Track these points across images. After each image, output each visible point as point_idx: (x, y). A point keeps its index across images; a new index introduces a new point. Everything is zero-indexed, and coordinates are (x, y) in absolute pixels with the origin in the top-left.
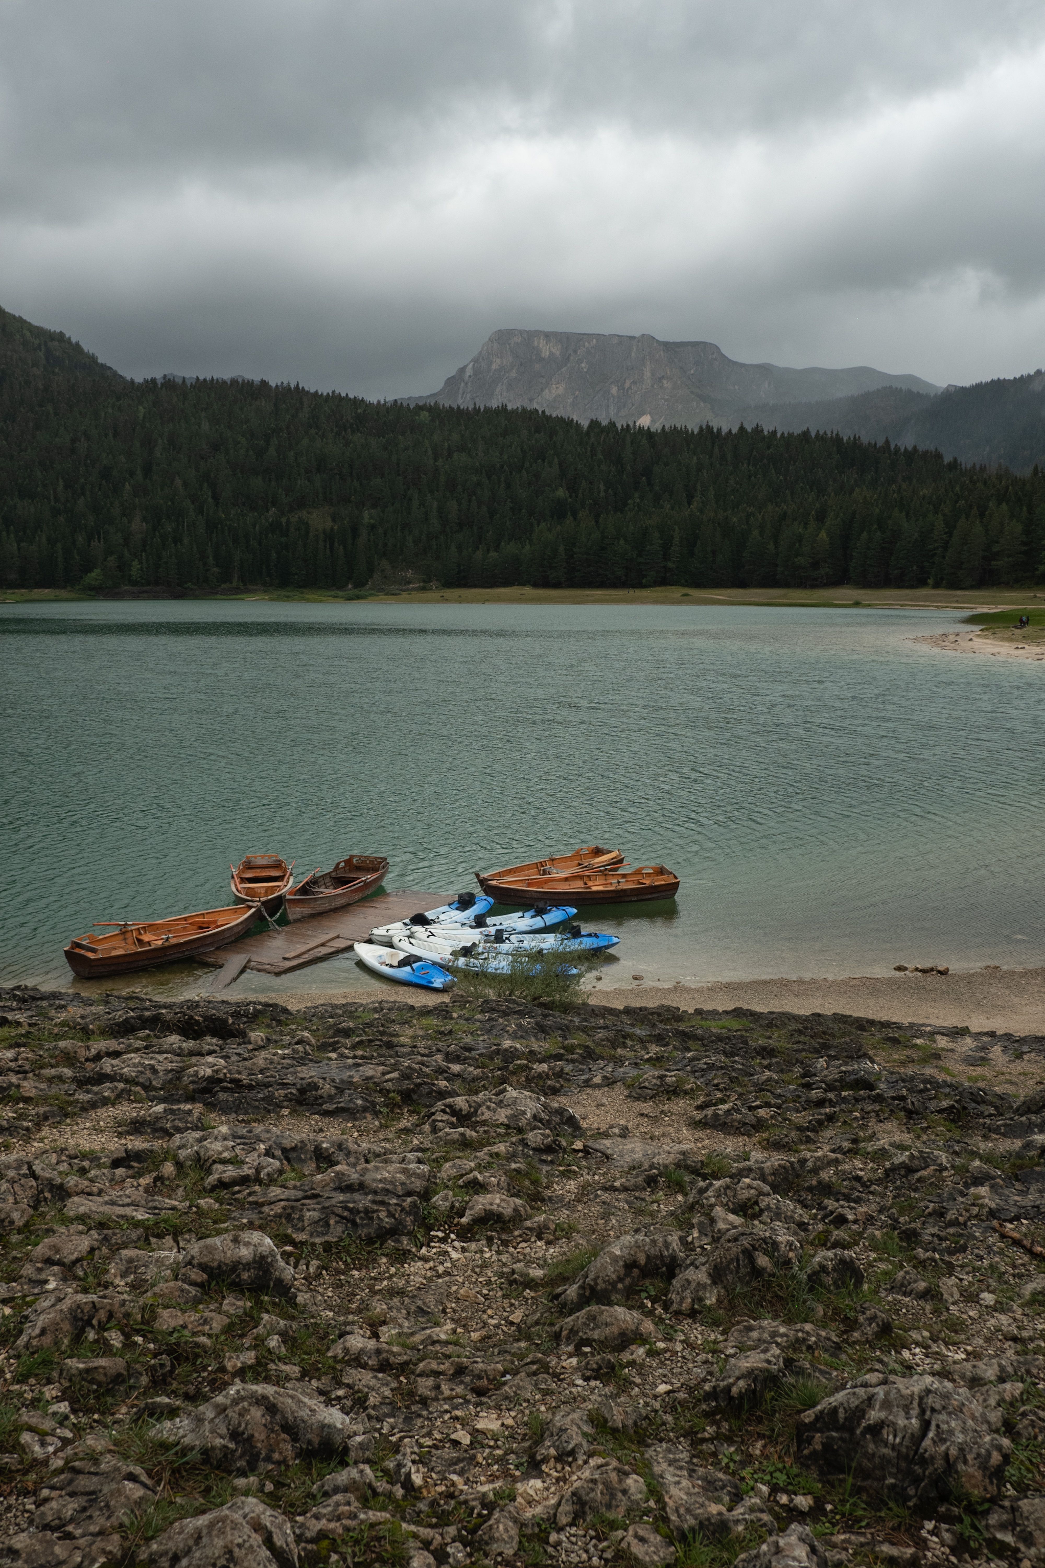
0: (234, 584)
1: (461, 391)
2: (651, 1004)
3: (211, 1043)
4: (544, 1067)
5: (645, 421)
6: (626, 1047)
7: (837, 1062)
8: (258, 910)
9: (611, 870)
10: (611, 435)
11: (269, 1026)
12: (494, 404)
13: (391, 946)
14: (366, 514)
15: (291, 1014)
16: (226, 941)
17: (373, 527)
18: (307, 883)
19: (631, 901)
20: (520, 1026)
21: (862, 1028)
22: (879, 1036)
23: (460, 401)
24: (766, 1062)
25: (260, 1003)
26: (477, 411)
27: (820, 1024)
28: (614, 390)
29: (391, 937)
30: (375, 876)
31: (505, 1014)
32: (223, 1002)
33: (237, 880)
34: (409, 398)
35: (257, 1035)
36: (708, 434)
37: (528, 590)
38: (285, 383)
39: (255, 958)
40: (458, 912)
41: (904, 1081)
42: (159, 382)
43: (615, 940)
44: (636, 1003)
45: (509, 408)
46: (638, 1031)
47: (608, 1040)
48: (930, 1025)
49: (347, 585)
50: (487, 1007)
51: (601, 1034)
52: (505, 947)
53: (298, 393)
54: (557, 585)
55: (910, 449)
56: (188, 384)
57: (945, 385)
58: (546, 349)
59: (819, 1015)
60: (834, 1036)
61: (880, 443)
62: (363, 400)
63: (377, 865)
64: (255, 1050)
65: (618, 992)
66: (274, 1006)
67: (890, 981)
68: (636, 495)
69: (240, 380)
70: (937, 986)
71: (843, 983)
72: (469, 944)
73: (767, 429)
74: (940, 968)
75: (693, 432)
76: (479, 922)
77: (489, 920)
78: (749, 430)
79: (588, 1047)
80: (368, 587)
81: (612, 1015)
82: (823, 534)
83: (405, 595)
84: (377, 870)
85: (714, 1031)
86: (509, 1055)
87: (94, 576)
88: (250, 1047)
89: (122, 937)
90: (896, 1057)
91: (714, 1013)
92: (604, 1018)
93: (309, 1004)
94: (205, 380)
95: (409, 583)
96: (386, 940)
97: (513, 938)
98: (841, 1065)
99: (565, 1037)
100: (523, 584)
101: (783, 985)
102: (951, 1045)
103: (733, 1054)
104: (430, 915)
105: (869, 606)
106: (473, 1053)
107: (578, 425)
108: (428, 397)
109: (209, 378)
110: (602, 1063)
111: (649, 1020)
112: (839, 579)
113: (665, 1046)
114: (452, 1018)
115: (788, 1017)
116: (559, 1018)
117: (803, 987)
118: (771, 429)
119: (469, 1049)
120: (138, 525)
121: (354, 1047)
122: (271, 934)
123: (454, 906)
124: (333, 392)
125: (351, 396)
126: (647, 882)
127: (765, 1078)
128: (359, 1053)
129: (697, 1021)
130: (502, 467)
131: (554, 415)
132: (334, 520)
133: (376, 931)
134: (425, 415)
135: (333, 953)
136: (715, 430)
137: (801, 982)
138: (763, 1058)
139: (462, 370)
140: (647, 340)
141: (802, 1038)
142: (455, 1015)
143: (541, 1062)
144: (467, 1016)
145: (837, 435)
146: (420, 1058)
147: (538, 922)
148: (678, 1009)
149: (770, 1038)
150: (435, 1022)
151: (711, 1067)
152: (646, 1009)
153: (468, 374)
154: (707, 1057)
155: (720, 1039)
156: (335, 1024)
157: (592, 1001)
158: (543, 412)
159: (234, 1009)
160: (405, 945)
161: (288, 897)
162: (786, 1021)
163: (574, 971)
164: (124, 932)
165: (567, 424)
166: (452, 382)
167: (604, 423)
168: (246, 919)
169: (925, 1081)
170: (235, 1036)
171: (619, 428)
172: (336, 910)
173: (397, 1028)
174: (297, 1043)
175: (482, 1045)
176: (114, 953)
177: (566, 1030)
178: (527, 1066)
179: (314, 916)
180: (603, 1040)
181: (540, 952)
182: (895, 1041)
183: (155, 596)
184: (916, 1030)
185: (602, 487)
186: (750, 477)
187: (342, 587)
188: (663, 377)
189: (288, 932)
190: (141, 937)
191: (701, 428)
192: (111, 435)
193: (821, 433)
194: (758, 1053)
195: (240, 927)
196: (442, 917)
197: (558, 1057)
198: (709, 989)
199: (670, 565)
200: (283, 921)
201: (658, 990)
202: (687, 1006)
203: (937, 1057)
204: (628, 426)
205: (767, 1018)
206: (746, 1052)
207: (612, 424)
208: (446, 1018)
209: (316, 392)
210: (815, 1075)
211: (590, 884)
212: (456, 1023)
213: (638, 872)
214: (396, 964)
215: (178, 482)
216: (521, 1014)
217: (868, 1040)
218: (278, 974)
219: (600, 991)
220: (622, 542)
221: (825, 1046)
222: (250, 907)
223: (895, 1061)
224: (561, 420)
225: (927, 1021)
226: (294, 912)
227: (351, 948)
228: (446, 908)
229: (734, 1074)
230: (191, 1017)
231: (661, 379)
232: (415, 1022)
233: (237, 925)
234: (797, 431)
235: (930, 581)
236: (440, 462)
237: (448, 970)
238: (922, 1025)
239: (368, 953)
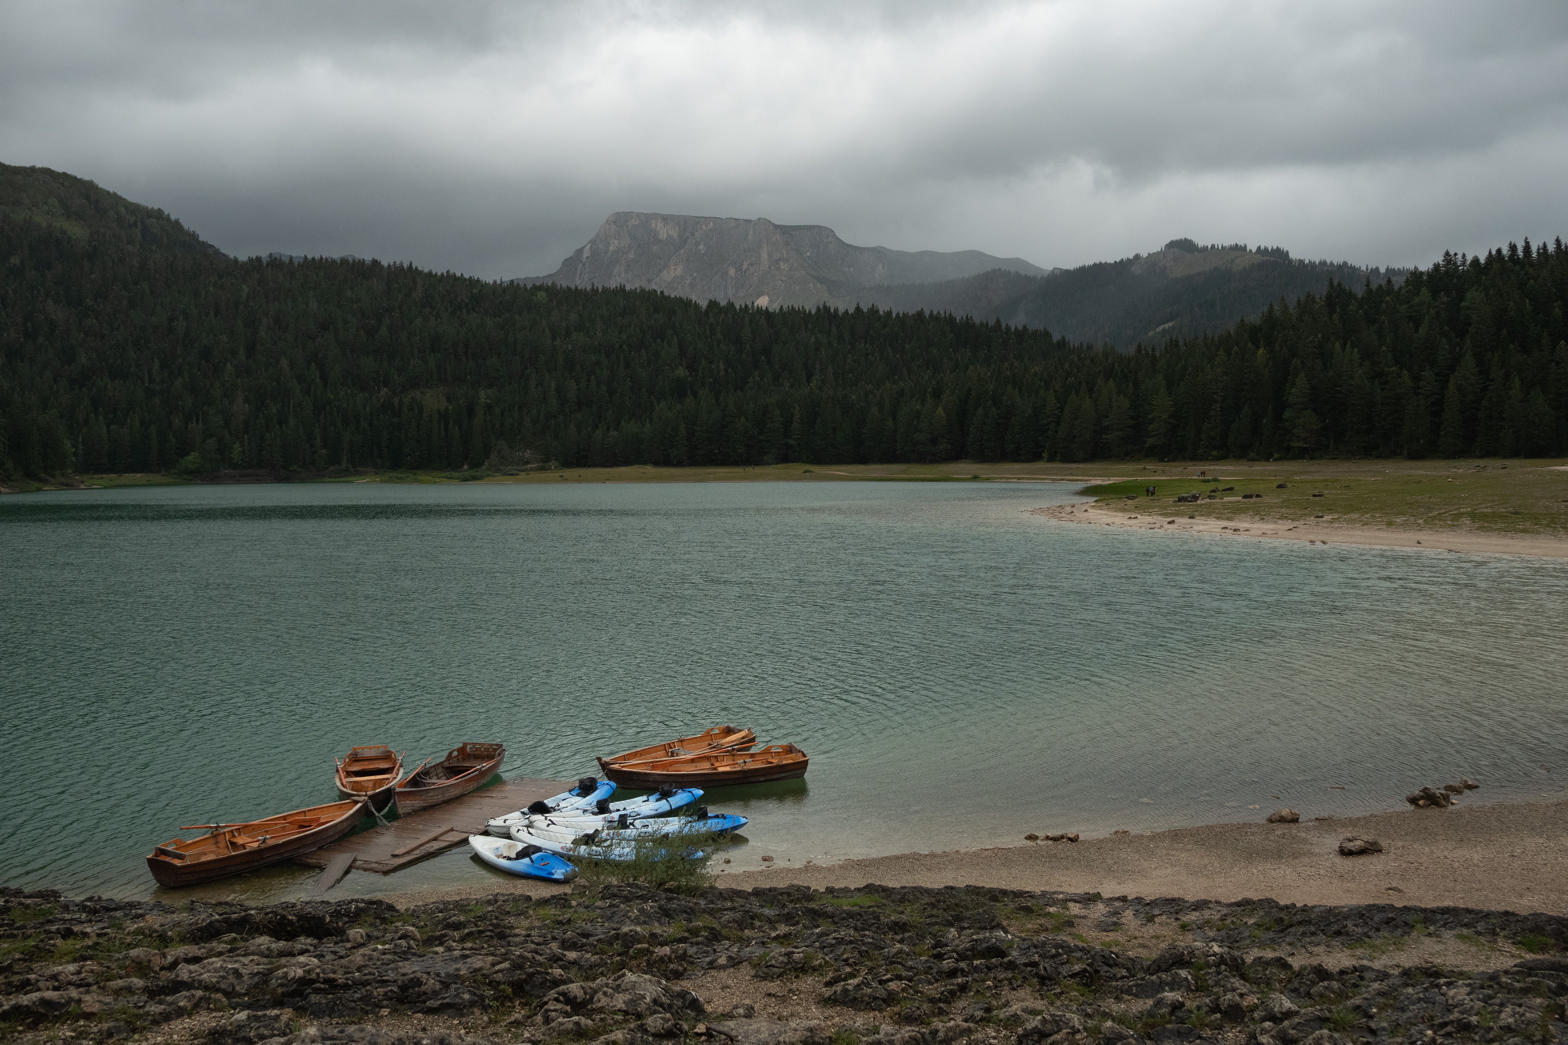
0: (343, 466)
1: (578, 272)
2: (782, 885)
3: (304, 942)
4: (667, 950)
5: (763, 302)
6: (753, 928)
7: (969, 931)
8: (365, 806)
9: (739, 750)
10: (730, 316)
11: (372, 925)
12: (613, 284)
13: (508, 837)
14: (482, 394)
15: (397, 911)
16: (329, 840)
17: (489, 407)
18: (418, 774)
19: (759, 782)
20: (642, 911)
21: (995, 899)
22: (1012, 906)
23: (578, 282)
24: (898, 937)
25: (363, 901)
26: (595, 291)
27: (953, 896)
28: (732, 272)
29: (509, 828)
30: (491, 763)
31: (627, 899)
32: (323, 902)
33: (343, 775)
34: (526, 279)
35: (356, 933)
36: (826, 315)
37: (649, 469)
38: (398, 262)
39: (362, 857)
40: (579, 798)
41: (1035, 947)
42: (264, 262)
43: (743, 820)
44: (765, 885)
45: (628, 288)
46: (767, 911)
47: (734, 921)
48: (1062, 893)
49: (463, 465)
50: (608, 893)
51: (728, 916)
52: (629, 832)
53: (412, 273)
54: (679, 464)
55: (1020, 328)
56: (296, 263)
57: (1051, 269)
58: (664, 232)
59: (952, 888)
60: (967, 908)
61: (992, 322)
62: (478, 280)
63: (493, 753)
64: (354, 948)
65: (748, 875)
66: (379, 903)
67: (1021, 851)
68: (756, 374)
69: (350, 259)
70: (1068, 853)
71: (976, 854)
72: (591, 832)
73: (882, 309)
74: (1070, 836)
75: (810, 312)
76: (602, 808)
77: (612, 806)
78: (865, 310)
79: (713, 928)
80: (484, 467)
81: (740, 897)
82: (940, 411)
83: (523, 475)
84: (492, 757)
85: (845, 908)
86: (629, 940)
87: (192, 459)
88: (349, 945)
89: (213, 841)
90: (1030, 926)
91: (846, 890)
92: (732, 901)
93: (420, 903)
94: (313, 259)
95: (528, 463)
96: (504, 830)
97: (638, 823)
98: (972, 934)
99: (689, 920)
100: (644, 463)
101: (915, 858)
102: (1083, 912)
103: (863, 929)
104: (549, 802)
105: (987, 479)
106: (591, 939)
107: (696, 306)
108: (545, 277)
109: (317, 257)
110: (727, 943)
111: (779, 901)
112: (957, 454)
113: (794, 925)
114: (570, 907)
115: (920, 891)
116: (683, 901)
117: (934, 861)
118: (887, 309)
119: (587, 936)
120: (240, 407)
121: (463, 940)
122: (379, 830)
123: (574, 793)
124: (448, 272)
125: (466, 276)
126: (775, 761)
127: (895, 950)
128: (469, 945)
129: (828, 899)
130: (621, 346)
131: (673, 296)
132: (449, 400)
133: (492, 822)
134: (542, 295)
135: (446, 847)
136: (832, 310)
137: (933, 855)
138: (896, 933)
139: (580, 251)
140: (764, 223)
141: (935, 912)
142: (574, 903)
143: (662, 945)
144: (586, 903)
145: (950, 314)
146: (533, 946)
147: (664, 805)
148: (809, 888)
149: (902, 913)
150: (553, 911)
151: (840, 941)
152: (775, 889)
153: (585, 255)
154: (835, 931)
155: (851, 915)
156: (445, 919)
157: (721, 885)
158: (662, 293)
159: (333, 908)
160: (524, 835)
161: (398, 790)
162: (919, 895)
163: (700, 854)
164: (216, 835)
165: (686, 304)
166: (570, 263)
167: (723, 303)
168: (352, 815)
169: (1057, 946)
170: (331, 935)
171: (738, 308)
172: (448, 802)
173: (512, 920)
174: (400, 938)
175: (600, 930)
176: (204, 859)
177: (691, 913)
178: (648, 950)
179: (425, 809)
180: (729, 922)
181: (666, 836)
182: (1028, 910)
183: (258, 480)
184: (1048, 898)
185: (722, 367)
186: (867, 355)
187: (457, 467)
188: (780, 259)
189: (397, 827)
190: (235, 840)
191: (818, 308)
192: (212, 313)
193: (935, 313)
194: (890, 929)
195: (345, 824)
196: (562, 804)
197: (683, 940)
198: (841, 867)
199: (791, 442)
200: (393, 816)
201: (789, 870)
202: (818, 885)
203: (1070, 924)
204: (746, 306)
205: (899, 893)
206: (878, 928)
207: (731, 305)
208: (564, 907)
209: (430, 272)
210: (946, 945)
211: (717, 764)
212: (575, 912)
213: (767, 751)
214: (513, 856)
215: (284, 363)
216: (644, 898)
217: (1001, 910)
218: (386, 873)
219: (729, 874)
220: (743, 419)
221: (958, 918)
222: (356, 802)
223: (1028, 930)
224: (679, 300)
225: (1059, 889)
226: (404, 806)
227: (465, 841)
228: (566, 795)
229: (864, 948)
230: (284, 917)
231: (777, 261)
232: (531, 912)
233: (342, 822)
234: (912, 312)
235: (1045, 455)
236: (558, 343)
237: (569, 860)
238: (1055, 893)
239: (483, 845)
